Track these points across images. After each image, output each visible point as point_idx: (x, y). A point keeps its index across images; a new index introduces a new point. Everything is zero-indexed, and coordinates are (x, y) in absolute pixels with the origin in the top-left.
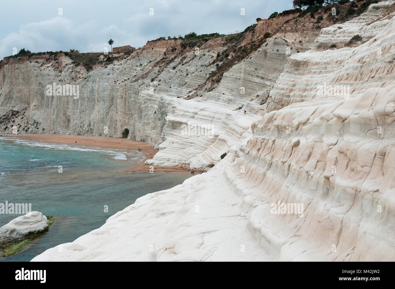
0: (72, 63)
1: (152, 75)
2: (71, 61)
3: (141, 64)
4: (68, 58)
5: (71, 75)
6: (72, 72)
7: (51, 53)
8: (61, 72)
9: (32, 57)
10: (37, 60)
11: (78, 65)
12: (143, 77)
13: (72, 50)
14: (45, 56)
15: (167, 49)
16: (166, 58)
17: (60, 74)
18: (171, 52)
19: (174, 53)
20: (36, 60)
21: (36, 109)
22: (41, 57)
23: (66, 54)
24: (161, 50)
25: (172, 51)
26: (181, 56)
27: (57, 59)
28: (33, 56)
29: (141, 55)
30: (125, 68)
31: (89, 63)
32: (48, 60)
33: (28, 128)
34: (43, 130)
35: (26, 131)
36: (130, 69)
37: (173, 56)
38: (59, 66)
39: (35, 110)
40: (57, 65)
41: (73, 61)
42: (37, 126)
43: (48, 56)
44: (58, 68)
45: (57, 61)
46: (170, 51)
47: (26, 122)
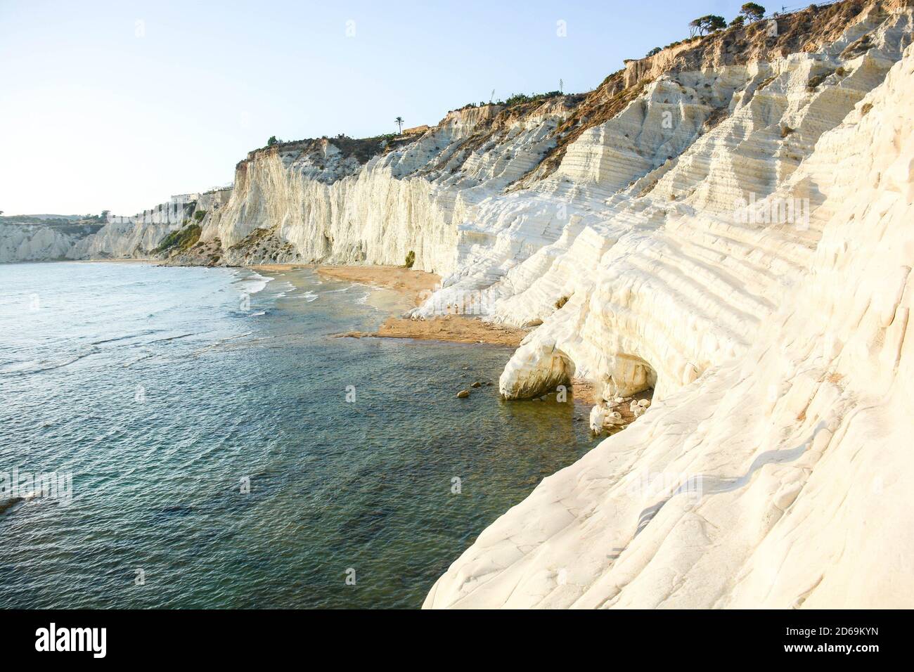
1: (453, 162)
2: (338, 151)
3: (436, 148)
4: (333, 147)
5: (336, 171)
6: (338, 167)
7: (310, 141)
8: (322, 168)
9: (283, 148)
10: (291, 152)
11: (348, 156)
12: (439, 167)
13: (341, 135)
14: (301, 146)
15: (479, 122)
16: (477, 137)
17: (320, 171)
19: (490, 127)
22: (296, 148)
23: (331, 141)
25: (487, 124)
27: (318, 150)
28: (286, 147)
29: (438, 133)
31: (364, 152)
32: (305, 150)
33: (277, 254)
34: (298, 256)
35: (275, 258)
36: (420, 157)
37: (487, 133)
38: (320, 159)
39: (287, 226)
40: (317, 157)
41: (341, 151)
42: (289, 251)
43: (305, 145)
44: (318, 162)
45: (317, 152)
46: (483, 125)
47: (274, 246)
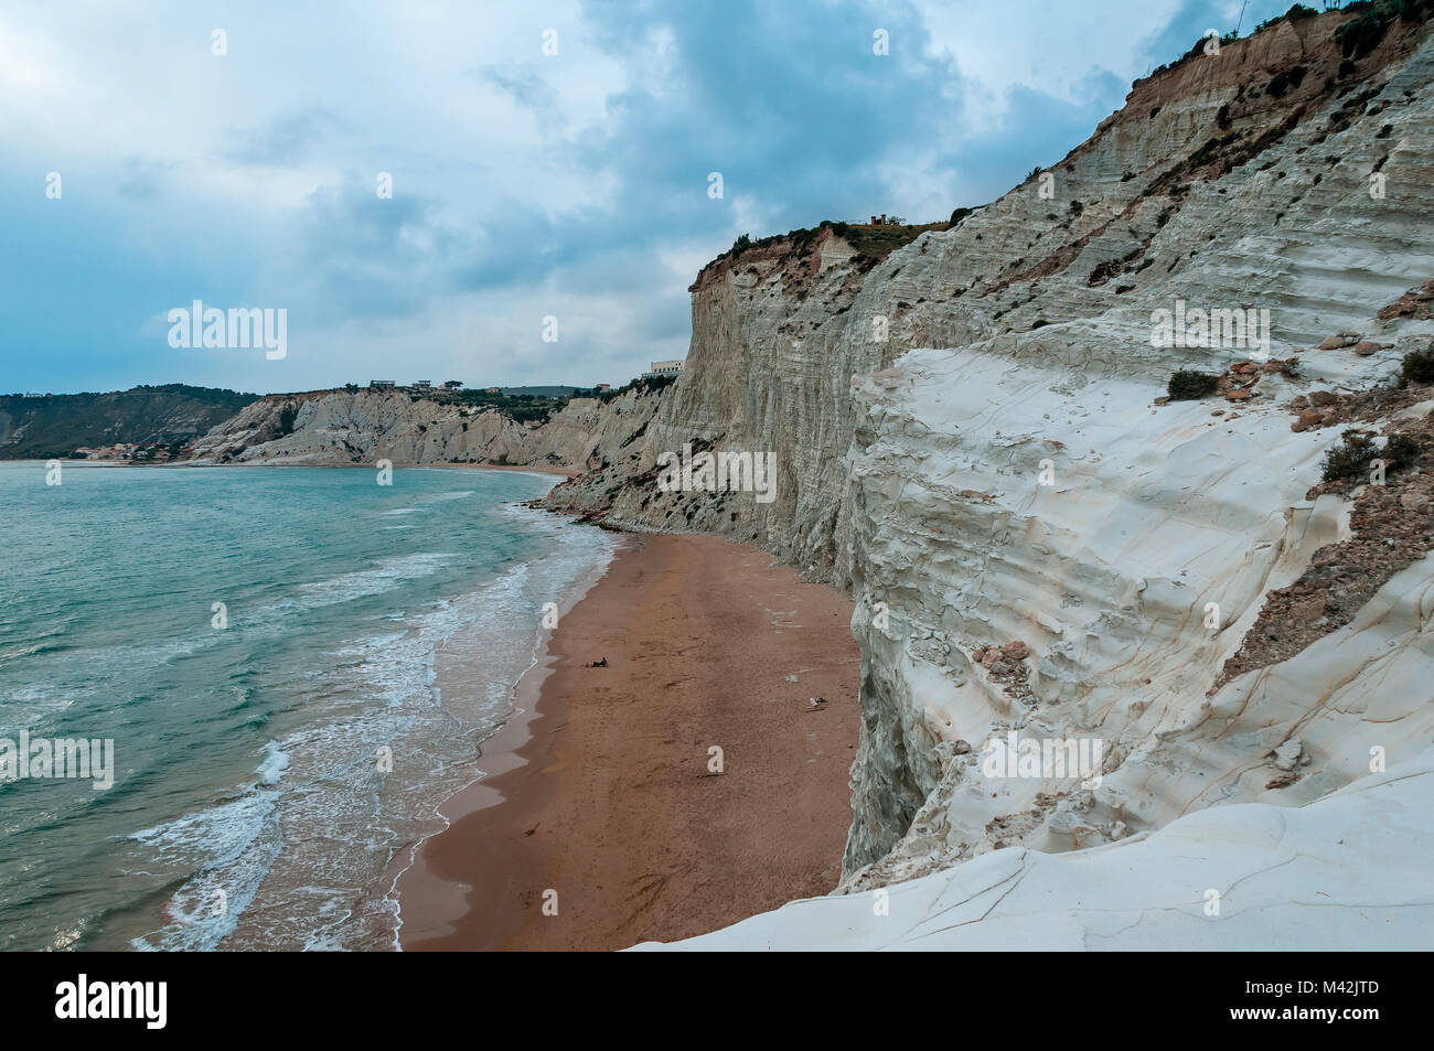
0: (853, 260)
2: (850, 255)
3: (1074, 203)
4: (843, 243)
5: (831, 306)
6: (841, 293)
7: (799, 236)
8: (803, 296)
9: (742, 255)
10: (756, 265)
11: (871, 265)
12: (1053, 265)
13: (879, 217)
14: (779, 247)
15: (1242, 89)
16: (1229, 140)
17: (798, 304)
18: (1265, 100)
19: (1289, 99)
20: (749, 265)
21: (740, 438)
22: (768, 253)
24: (1201, 103)
25: (1276, 90)
26: (1341, 96)
27: (808, 253)
28: (746, 252)
29: (1086, 157)
30: (980, 231)
32: (782, 260)
34: (734, 517)
36: (1010, 237)
37: (1277, 121)
38: (805, 275)
39: (735, 440)
40: (801, 274)
41: (858, 255)
42: (722, 502)
43: (787, 247)
44: (799, 283)
45: (805, 259)
46: (1258, 96)
